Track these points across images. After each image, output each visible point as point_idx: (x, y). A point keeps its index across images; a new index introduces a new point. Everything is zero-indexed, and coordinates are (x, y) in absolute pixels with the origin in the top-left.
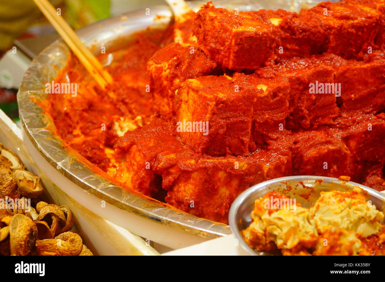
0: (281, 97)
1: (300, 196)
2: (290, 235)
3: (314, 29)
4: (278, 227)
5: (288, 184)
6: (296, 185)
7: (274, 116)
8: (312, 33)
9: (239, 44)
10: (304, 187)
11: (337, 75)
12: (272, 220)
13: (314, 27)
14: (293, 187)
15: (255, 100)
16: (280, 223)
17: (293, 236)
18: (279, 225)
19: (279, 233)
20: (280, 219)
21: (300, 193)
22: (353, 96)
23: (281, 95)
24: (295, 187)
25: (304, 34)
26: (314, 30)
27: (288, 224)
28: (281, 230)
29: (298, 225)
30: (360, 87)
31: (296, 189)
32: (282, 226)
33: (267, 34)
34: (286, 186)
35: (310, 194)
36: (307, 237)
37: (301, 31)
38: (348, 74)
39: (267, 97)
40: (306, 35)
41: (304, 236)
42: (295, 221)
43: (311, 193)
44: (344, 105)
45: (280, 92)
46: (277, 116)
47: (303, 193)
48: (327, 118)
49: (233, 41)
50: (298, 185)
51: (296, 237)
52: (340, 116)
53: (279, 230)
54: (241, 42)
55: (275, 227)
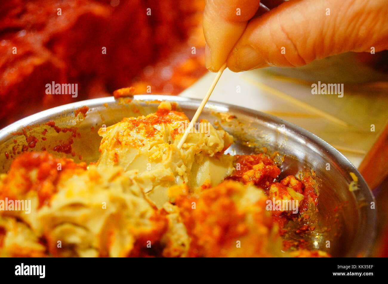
1: (55, 150)
2: (110, 234)
4: (76, 224)
5: (28, 133)
6: (43, 130)
10: (58, 130)
12: (58, 214)
14: (39, 137)
16: (78, 215)
17: (116, 233)
18: (79, 220)
19: (83, 238)
20: (75, 206)
21: (54, 145)
24: (42, 136)
27: (99, 210)
28: (86, 229)
29: (123, 206)
31: (44, 139)
32: (87, 219)
34: (25, 138)
35: (71, 142)
36: (145, 225)
41: (138, 225)
42: (114, 200)
43: (73, 138)
47: (59, 144)
50: (46, 130)
51: (125, 232)
53: (80, 232)
55: (67, 227)
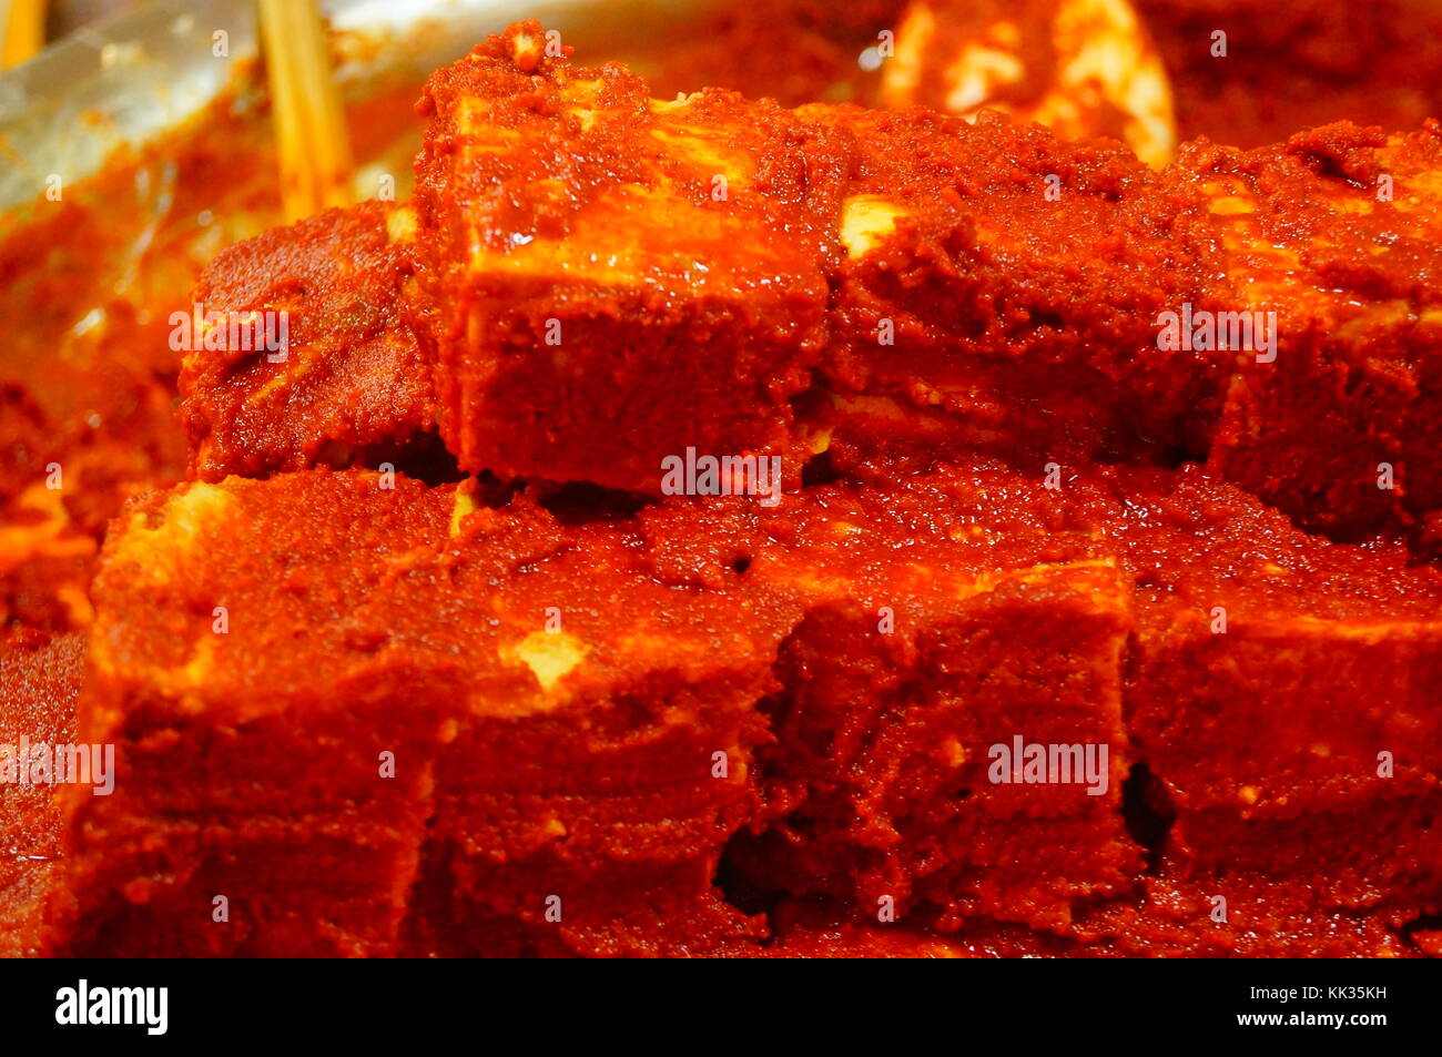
0: (682, 731)
3: (1122, 316)
7: (611, 832)
8: (1103, 337)
9: (507, 349)
11: (1151, 651)
13: (1127, 305)
15: (450, 730)
22: (1249, 794)
23: (675, 716)
25: (1041, 332)
26: (1122, 326)
30: (1322, 751)
33: (737, 308)
37: (1023, 314)
38: (1231, 663)
39: (562, 717)
40: (1058, 346)
44: (1176, 832)
45: (669, 701)
46: (638, 837)
48: (1034, 891)
49: (473, 325)
52: (1134, 895)
54: (519, 340)
